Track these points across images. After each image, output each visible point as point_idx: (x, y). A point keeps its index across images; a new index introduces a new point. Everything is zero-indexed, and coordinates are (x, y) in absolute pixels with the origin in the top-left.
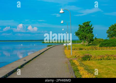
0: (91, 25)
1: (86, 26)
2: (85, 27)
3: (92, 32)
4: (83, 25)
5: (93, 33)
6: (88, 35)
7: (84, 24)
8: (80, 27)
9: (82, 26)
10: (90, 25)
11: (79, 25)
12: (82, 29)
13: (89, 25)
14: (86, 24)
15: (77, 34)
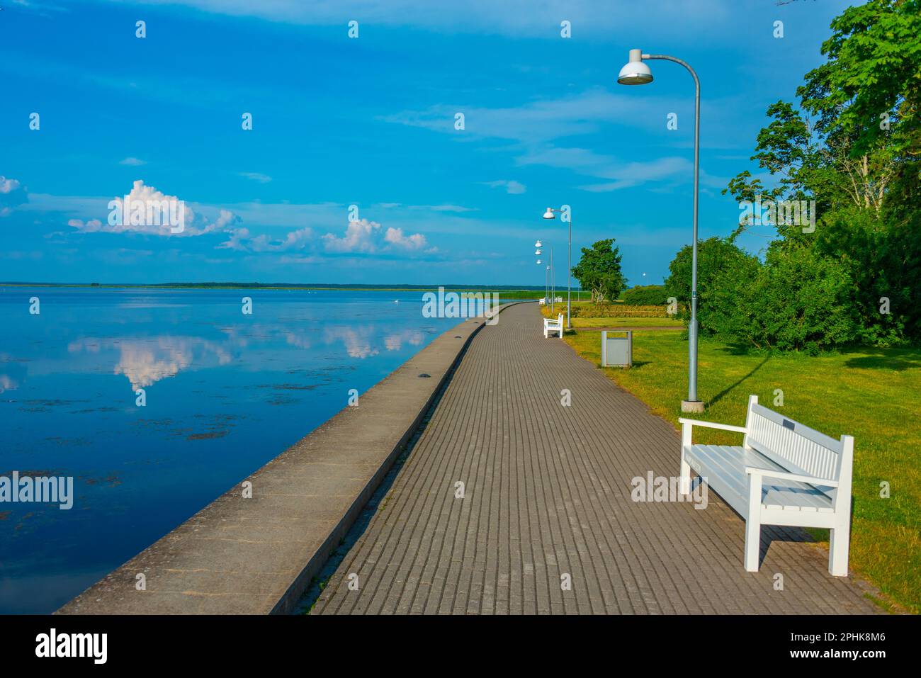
0: (616, 251)
1: (602, 251)
2: (598, 256)
3: (619, 268)
4: (593, 249)
5: (621, 271)
6: (604, 277)
7: (596, 246)
8: (586, 254)
9: (592, 251)
10: (613, 250)
11: (583, 250)
12: (590, 261)
13: (609, 250)
14: (600, 247)
15: (577, 273)
